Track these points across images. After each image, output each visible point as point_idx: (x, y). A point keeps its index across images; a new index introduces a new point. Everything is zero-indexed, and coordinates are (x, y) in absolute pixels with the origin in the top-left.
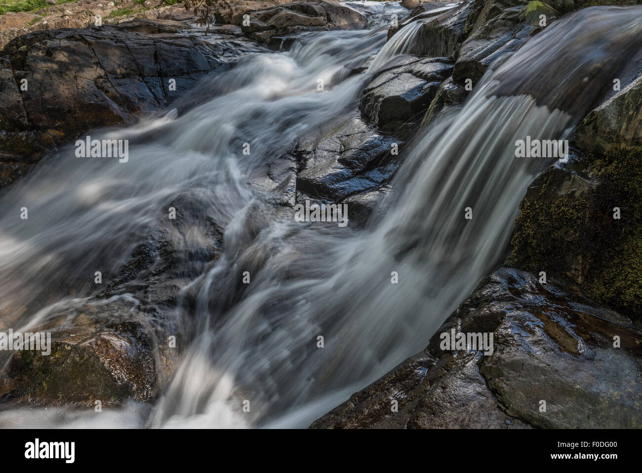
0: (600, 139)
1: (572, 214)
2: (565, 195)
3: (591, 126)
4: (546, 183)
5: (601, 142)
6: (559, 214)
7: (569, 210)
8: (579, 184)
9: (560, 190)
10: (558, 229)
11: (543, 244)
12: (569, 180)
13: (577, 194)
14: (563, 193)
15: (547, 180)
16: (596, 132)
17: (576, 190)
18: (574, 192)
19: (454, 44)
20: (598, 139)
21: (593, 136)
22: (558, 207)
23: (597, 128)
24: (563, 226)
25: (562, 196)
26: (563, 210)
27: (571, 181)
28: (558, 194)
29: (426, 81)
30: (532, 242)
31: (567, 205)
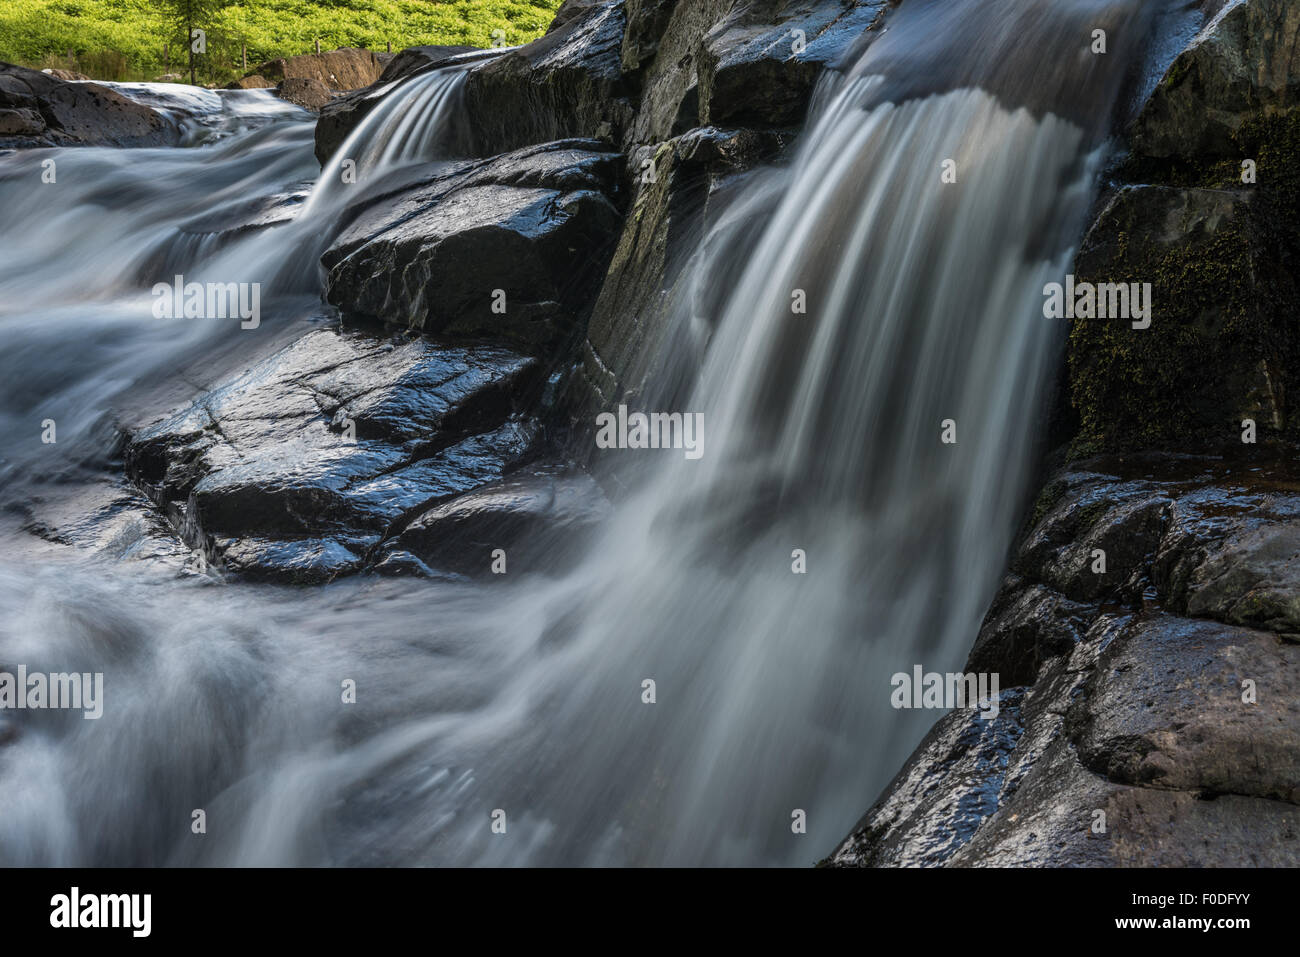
0: (1213, 111)
1: (1216, 269)
2: (1182, 238)
3: (1186, 88)
4: (1122, 228)
5: (1218, 115)
6: (1181, 284)
7: (1204, 266)
8: (1209, 204)
9: (1164, 233)
10: (1188, 321)
11: (1164, 369)
12: (1179, 204)
13: (1211, 226)
14: (1173, 236)
15: (1123, 222)
16: (1202, 96)
17: (1205, 220)
18: (1201, 225)
19: (601, 106)
20: (1210, 111)
21: (1196, 107)
22: (1172, 270)
23: (1203, 86)
24: (1200, 309)
25: (1175, 244)
26: (1190, 271)
27: (1186, 206)
28: (1161, 244)
29: (558, 193)
30: (1130, 376)
31: (1194, 259)
